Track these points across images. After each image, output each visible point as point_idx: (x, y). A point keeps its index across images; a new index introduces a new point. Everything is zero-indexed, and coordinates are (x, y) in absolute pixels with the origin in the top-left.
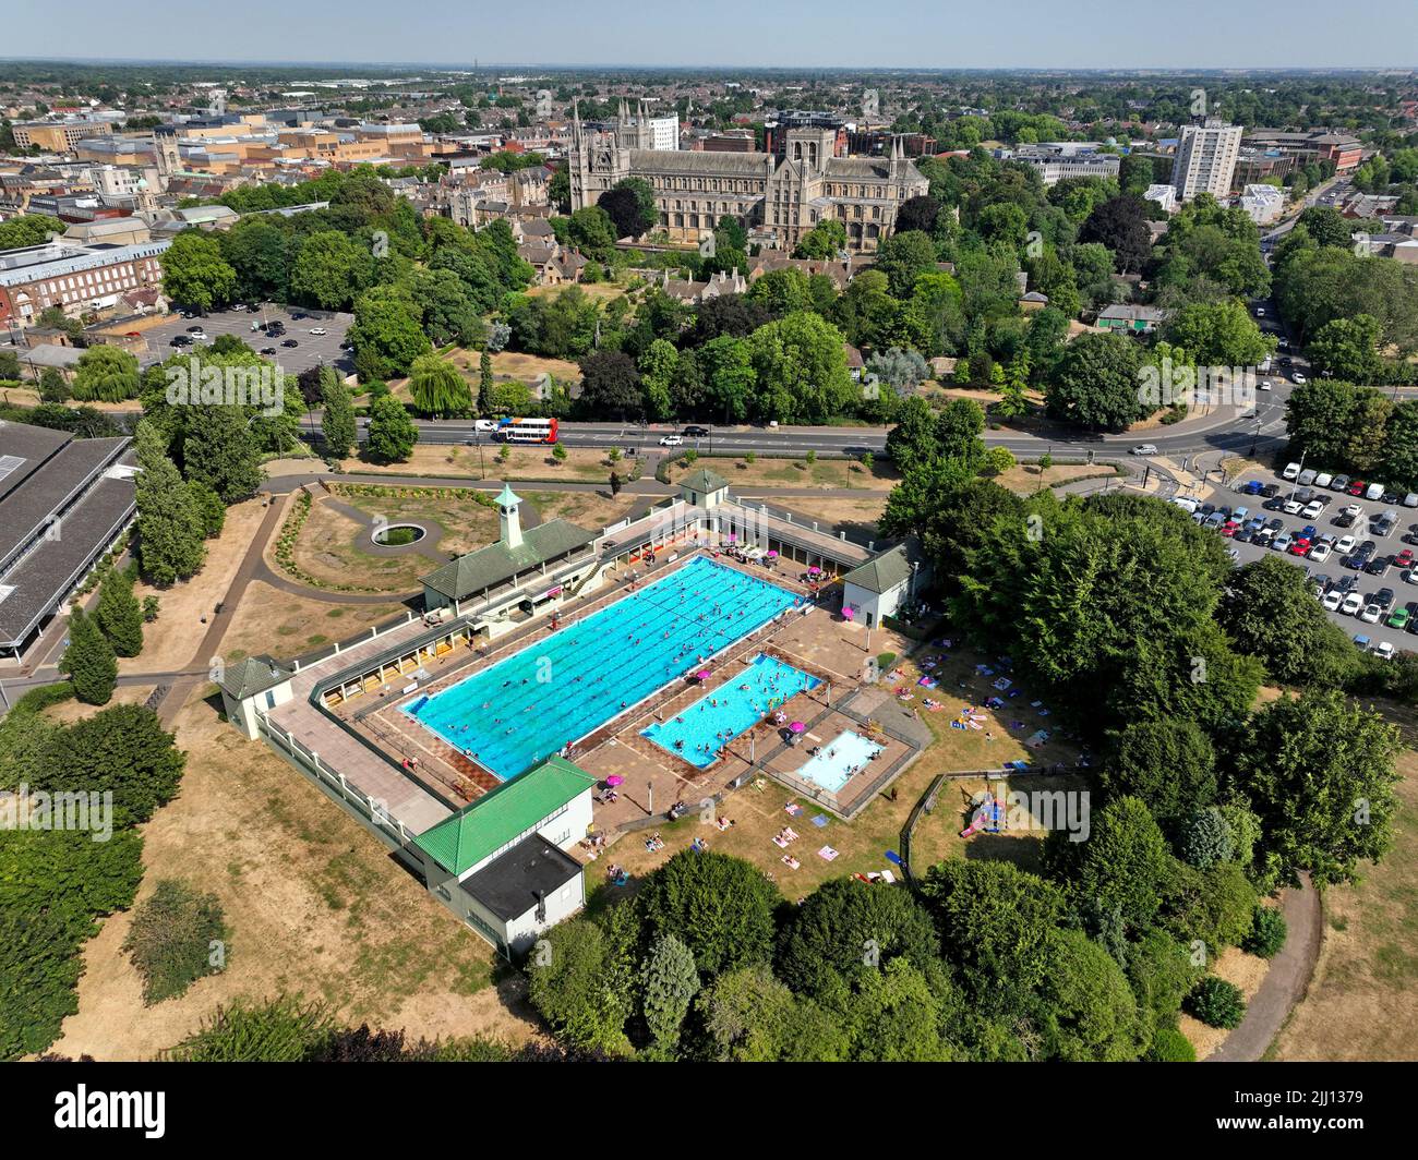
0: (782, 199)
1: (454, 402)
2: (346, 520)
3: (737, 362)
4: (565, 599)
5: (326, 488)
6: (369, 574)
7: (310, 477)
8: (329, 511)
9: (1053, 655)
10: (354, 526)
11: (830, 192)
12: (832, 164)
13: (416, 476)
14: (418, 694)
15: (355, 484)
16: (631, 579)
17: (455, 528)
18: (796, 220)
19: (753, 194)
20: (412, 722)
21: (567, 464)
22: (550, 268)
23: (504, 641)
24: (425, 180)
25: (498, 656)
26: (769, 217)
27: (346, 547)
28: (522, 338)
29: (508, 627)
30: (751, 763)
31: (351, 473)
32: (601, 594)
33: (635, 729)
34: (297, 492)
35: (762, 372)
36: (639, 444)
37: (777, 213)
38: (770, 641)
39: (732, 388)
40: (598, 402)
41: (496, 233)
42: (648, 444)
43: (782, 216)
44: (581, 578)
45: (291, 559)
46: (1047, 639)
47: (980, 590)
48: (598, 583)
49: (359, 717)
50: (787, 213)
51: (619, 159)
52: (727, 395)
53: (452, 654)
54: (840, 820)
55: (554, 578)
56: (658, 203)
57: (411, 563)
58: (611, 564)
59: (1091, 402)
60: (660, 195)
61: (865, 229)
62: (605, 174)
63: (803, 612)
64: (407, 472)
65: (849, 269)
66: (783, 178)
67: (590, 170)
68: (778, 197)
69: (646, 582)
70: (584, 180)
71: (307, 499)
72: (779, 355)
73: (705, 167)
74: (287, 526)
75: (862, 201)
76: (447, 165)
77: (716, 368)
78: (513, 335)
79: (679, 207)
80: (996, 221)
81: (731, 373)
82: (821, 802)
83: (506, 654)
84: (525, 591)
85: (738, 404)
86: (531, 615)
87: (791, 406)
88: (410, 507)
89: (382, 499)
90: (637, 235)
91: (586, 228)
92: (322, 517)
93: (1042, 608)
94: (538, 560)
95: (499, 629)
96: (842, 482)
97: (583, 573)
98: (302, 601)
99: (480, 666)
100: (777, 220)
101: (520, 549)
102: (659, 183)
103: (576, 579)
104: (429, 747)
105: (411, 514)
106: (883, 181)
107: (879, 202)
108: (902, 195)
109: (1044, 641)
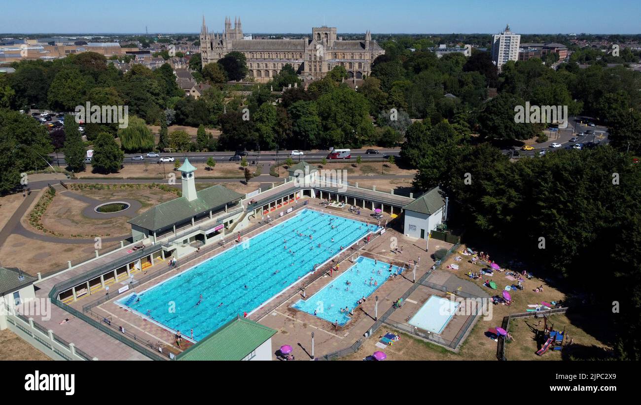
0: (313, 59)
1: (144, 144)
2: (78, 202)
3: (310, 113)
4: (226, 234)
5: (65, 187)
6: (93, 228)
7: (55, 181)
8: (66, 198)
9: (565, 232)
10: (83, 205)
11: (336, 57)
12: (336, 44)
13: (122, 178)
14: (129, 293)
15: (84, 184)
16: (266, 222)
17: (149, 202)
18: (320, 70)
19: (297, 60)
20: (126, 310)
21: (216, 170)
22: (194, 91)
23: (188, 259)
24: (123, 62)
25: (184, 268)
26: (307, 68)
27: (77, 215)
28: (182, 117)
29: (190, 250)
30: (375, 320)
31: (81, 178)
32: (248, 230)
33: (288, 305)
34: (46, 188)
35: (325, 118)
36: (257, 160)
37: (310, 66)
38: (363, 249)
39: (308, 127)
40: (231, 138)
41: (165, 70)
42: (261, 160)
43: (313, 68)
44: (235, 221)
45: (40, 222)
46: (560, 222)
47: (499, 203)
48: (245, 224)
49: (86, 309)
50: (315, 66)
51: (226, 43)
52: (305, 131)
53: (152, 268)
54: (449, 351)
55: (218, 221)
56: (248, 65)
57: (121, 221)
58: (252, 213)
59: (506, 127)
60: (249, 61)
61: (355, 74)
62: (219, 51)
63: (379, 233)
64: (118, 176)
65: (355, 83)
66: (313, 49)
67: (212, 49)
68: (311, 58)
69: (276, 224)
70: (209, 54)
71: (52, 192)
72: (334, 108)
73: (271, 47)
74: (38, 205)
75: (352, 61)
76: (135, 56)
77: (298, 117)
78: (177, 115)
79: (258, 67)
80: (422, 66)
81: (307, 119)
82: (432, 340)
83: (190, 266)
84: (199, 228)
85: (312, 137)
86: (204, 243)
87: (342, 137)
88: (119, 194)
89: (101, 191)
90: (238, 80)
91: (212, 73)
92: (62, 201)
93: (553, 203)
94: (207, 208)
95: (183, 251)
96: (378, 173)
97: (236, 218)
98: (46, 244)
99: (173, 274)
100: (310, 70)
101: (195, 201)
102: (248, 56)
103: (231, 222)
104: (139, 326)
105: (118, 197)
106: (362, 51)
107: (361, 61)
108: (372, 57)
109: (558, 223)
